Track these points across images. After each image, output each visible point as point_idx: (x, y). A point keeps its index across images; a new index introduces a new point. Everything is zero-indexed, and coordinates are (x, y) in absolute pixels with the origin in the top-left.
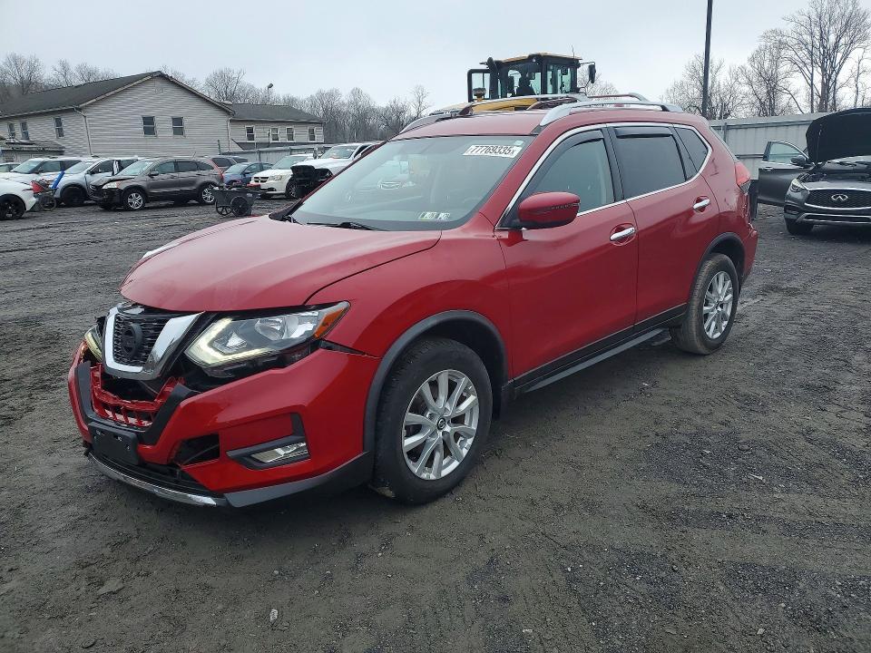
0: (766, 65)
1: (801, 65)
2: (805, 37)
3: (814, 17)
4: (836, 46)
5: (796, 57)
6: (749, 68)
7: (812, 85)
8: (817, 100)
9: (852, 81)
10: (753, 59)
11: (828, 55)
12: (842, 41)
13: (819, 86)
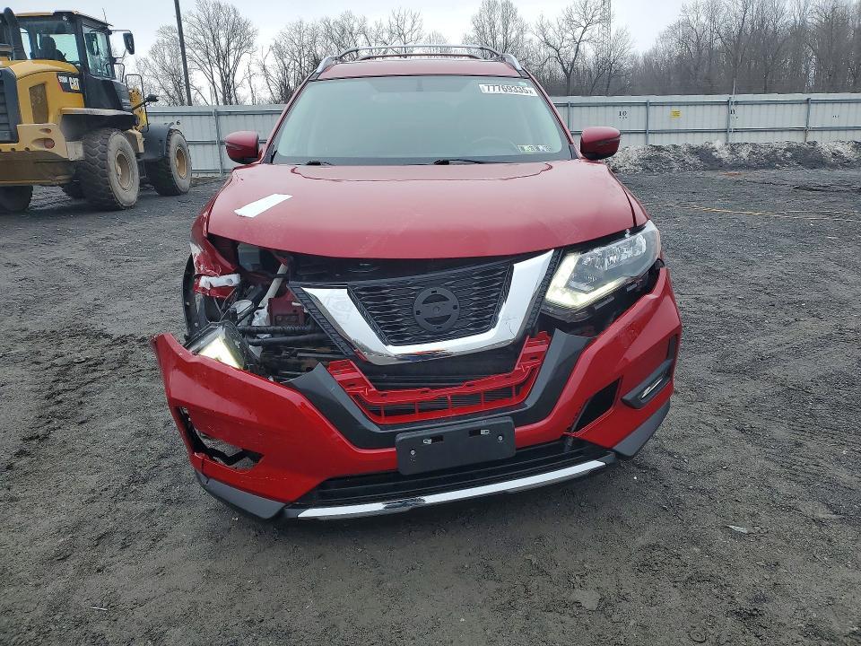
0: (168, 59)
1: (200, 63)
2: (199, 37)
3: (203, 19)
4: (228, 51)
5: (194, 55)
6: (151, 61)
7: (213, 83)
8: (220, 96)
9: (246, 81)
10: (153, 53)
11: (222, 57)
12: (232, 45)
13: (219, 84)
